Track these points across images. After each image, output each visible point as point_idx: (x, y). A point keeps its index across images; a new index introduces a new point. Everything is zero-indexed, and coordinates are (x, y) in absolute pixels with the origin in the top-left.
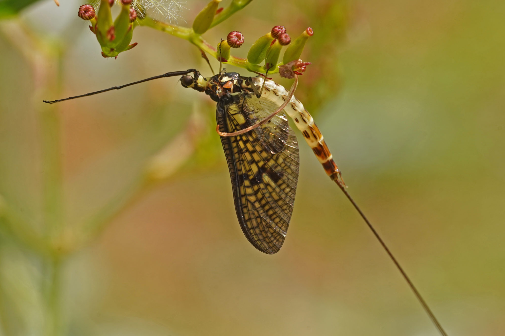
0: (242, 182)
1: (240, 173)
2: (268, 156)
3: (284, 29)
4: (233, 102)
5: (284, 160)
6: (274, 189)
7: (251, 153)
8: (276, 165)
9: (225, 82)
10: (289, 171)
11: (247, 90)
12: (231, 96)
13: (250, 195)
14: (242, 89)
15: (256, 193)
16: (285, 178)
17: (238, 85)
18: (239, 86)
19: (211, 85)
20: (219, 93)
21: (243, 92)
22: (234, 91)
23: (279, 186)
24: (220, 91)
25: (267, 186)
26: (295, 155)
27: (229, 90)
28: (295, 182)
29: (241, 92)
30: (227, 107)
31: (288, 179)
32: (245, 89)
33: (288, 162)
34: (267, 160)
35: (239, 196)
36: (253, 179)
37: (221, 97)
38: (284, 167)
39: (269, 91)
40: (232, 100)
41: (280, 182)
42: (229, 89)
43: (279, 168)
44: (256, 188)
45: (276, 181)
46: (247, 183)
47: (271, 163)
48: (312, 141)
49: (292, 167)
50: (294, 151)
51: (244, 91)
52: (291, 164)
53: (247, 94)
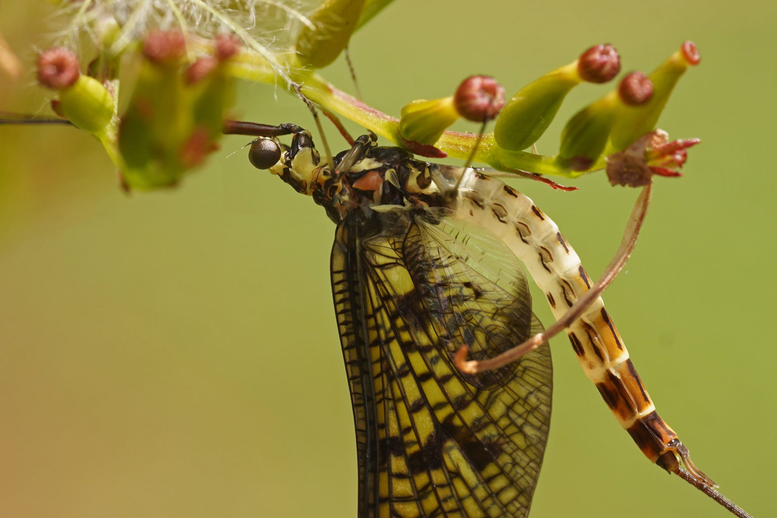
0: (386, 460)
1: (382, 434)
2: (467, 393)
3: (612, 53)
4: (379, 231)
5: (509, 408)
6: (471, 491)
7: (421, 379)
8: (486, 420)
9: (363, 171)
10: (519, 440)
11: (421, 200)
12: (375, 213)
13: (405, 499)
14: (408, 194)
15: (419, 496)
16: (505, 459)
17: (397, 184)
18: (398, 187)
19: (325, 178)
20: (342, 202)
21: (408, 205)
22: (384, 201)
23: (489, 480)
24: (346, 198)
25: (455, 477)
26: (540, 395)
27: (367, 196)
28: (534, 473)
29: (403, 205)
30: (363, 244)
31: (515, 464)
32: (414, 198)
33: (520, 416)
34: (460, 404)
35: (371, 500)
36: (416, 455)
37: (346, 215)
38: (507, 427)
39: (482, 207)
40: (376, 224)
41: (491, 470)
42: (369, 194)
43: (491, 431)
44: (422, 480)
45: (478, 465)
46: (398, 464)
47: (472, 413)
48: (591, 366)
49: (528, 430)
50: (539, 384)
51: (412, 201)
52: (526, 420)
53: (421, 212)
